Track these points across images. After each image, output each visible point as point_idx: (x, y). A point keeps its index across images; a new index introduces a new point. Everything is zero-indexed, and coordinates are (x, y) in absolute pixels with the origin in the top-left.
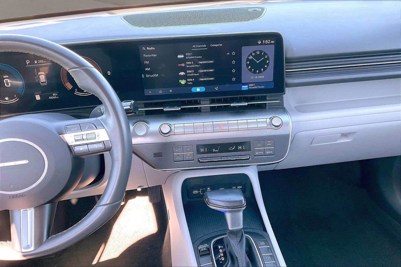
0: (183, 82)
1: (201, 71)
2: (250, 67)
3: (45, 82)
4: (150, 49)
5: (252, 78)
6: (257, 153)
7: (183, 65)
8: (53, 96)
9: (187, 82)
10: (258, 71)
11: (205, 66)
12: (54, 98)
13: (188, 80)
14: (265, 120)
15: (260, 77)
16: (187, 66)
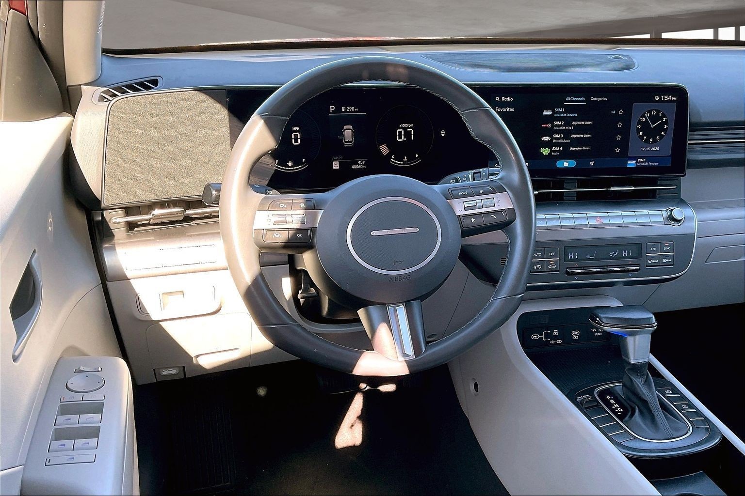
0: (546, 151)
1: (572, 136)
2: (641, 133)
3: (351, 142)
4: (506, 100)
5: (643, 149)
6: (650, 262)
7: (549, 125)
8: (359, 164)
9: (551, 151)
10: (651, 140)
11: (579, 129)
12: (359, 167)
13: (554, 149)
14: (660, 212)
15: (653, 149)
16: (555, 128)
